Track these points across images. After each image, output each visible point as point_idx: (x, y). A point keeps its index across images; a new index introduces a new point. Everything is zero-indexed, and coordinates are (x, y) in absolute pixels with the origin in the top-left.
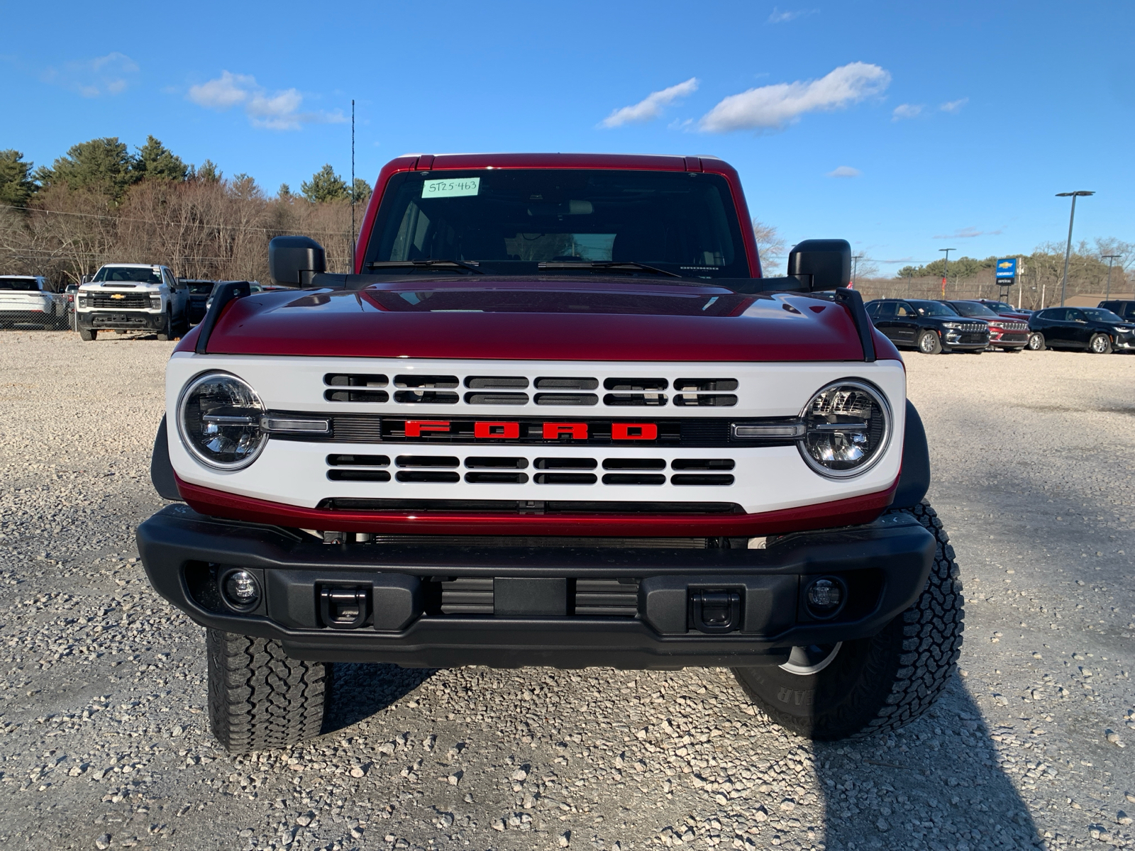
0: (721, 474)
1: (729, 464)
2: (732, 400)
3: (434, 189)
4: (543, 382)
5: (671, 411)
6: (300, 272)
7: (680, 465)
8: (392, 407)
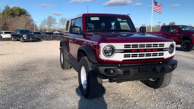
2: (164, 46)
3: (92, 19)
4: (147, 45)
5: (158, 47)
6: (77, 31)
7: (159, 53)
8: (131, 48)
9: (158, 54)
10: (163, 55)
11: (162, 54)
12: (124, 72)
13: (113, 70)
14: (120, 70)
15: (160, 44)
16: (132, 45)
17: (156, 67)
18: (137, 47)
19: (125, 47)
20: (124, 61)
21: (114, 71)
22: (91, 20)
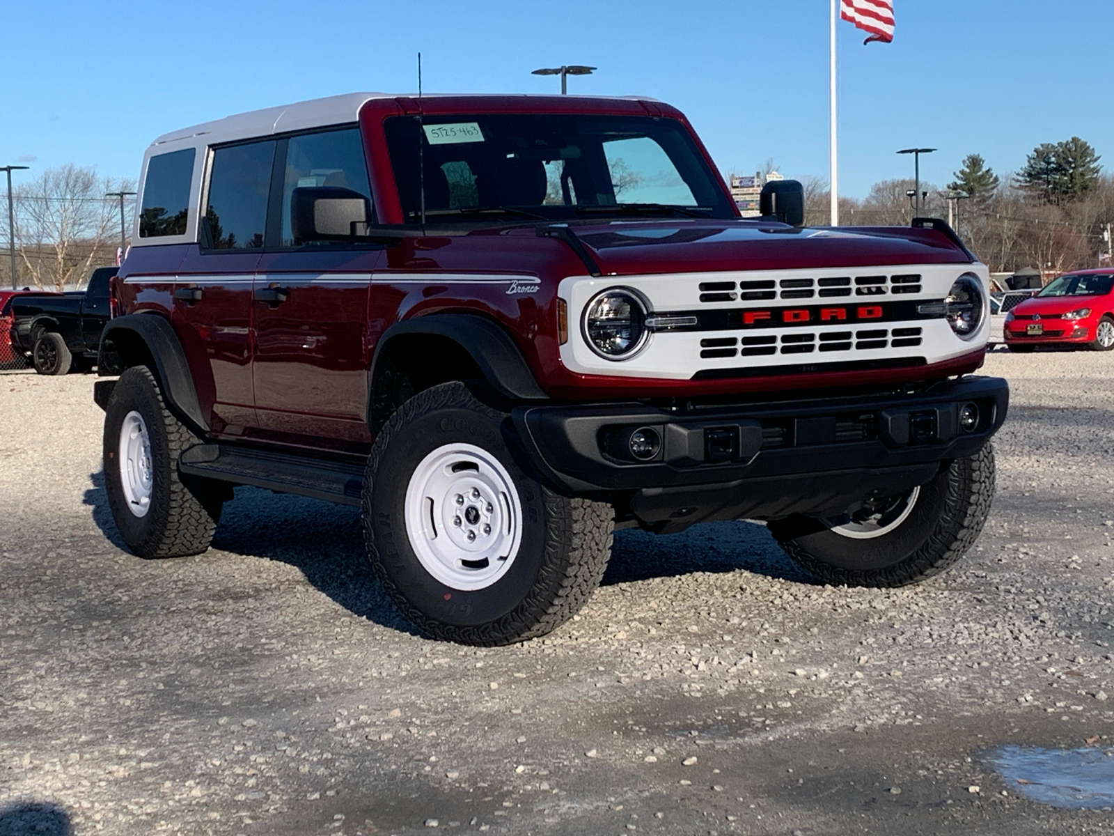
0: (913, 338)
1: (918, 331)
2: (918, 289)
3: (437, 135)
4: (822, 282)
5: (889, 297)
6: (353, 225)
7: (895, 332)
8: (739, 304)
9: (890, 338)
10: (917, 342)
12: (706, 441)
13: (643, 433)
14: (685, 432)
15: (895, 279)
16: (744, 285)
17: (884, 414)
18: (772, 295)
19: (704, 298)
21: (651, 438)
22: (432, 140)
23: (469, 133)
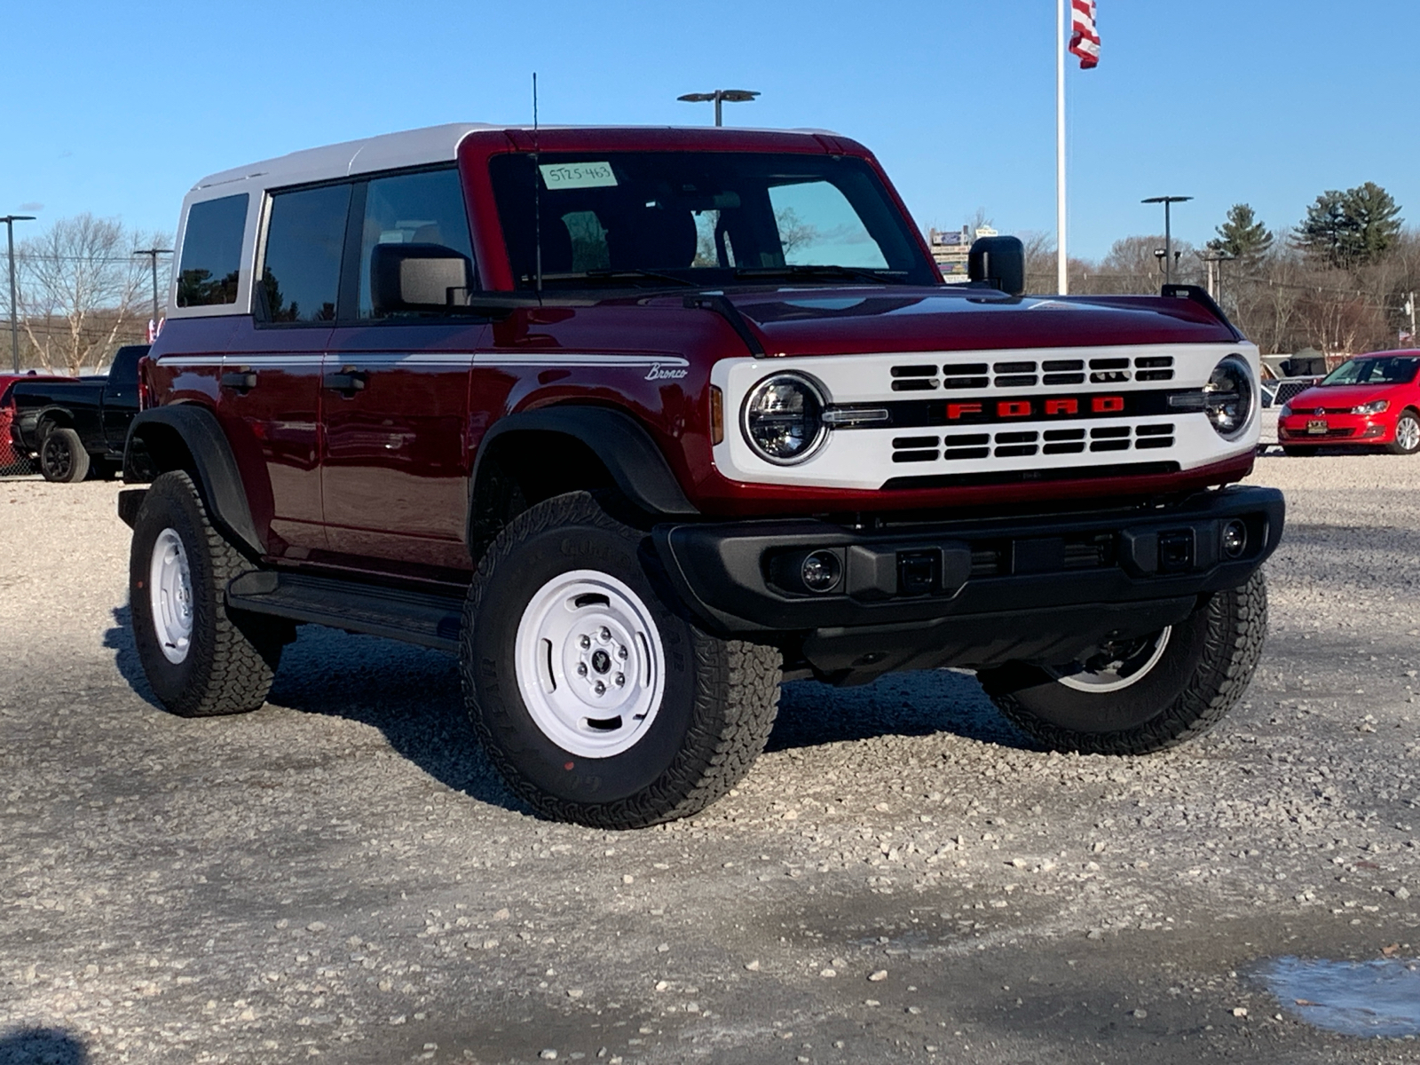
1: (1169, 428)
2: (1169, 375)
3: (558, 177)
4: (1047, 365)
5: (1133, 385)
6: (450, 291)
7: (1141, 430)
8: (941, 393)
9: (1133, 437)
10: (1168, 442)
11: (1163, 436)
12: (899, 568)
13: (820, 557)
14: (872, 556)
15: (1140, 362)
16: (949, 369)
17: (1126, 534)
18: (983, 383)
19: (897, 386)
20: (893, 484)
21: (830, 564)
22: (551, 184)
23: (599, 175)
